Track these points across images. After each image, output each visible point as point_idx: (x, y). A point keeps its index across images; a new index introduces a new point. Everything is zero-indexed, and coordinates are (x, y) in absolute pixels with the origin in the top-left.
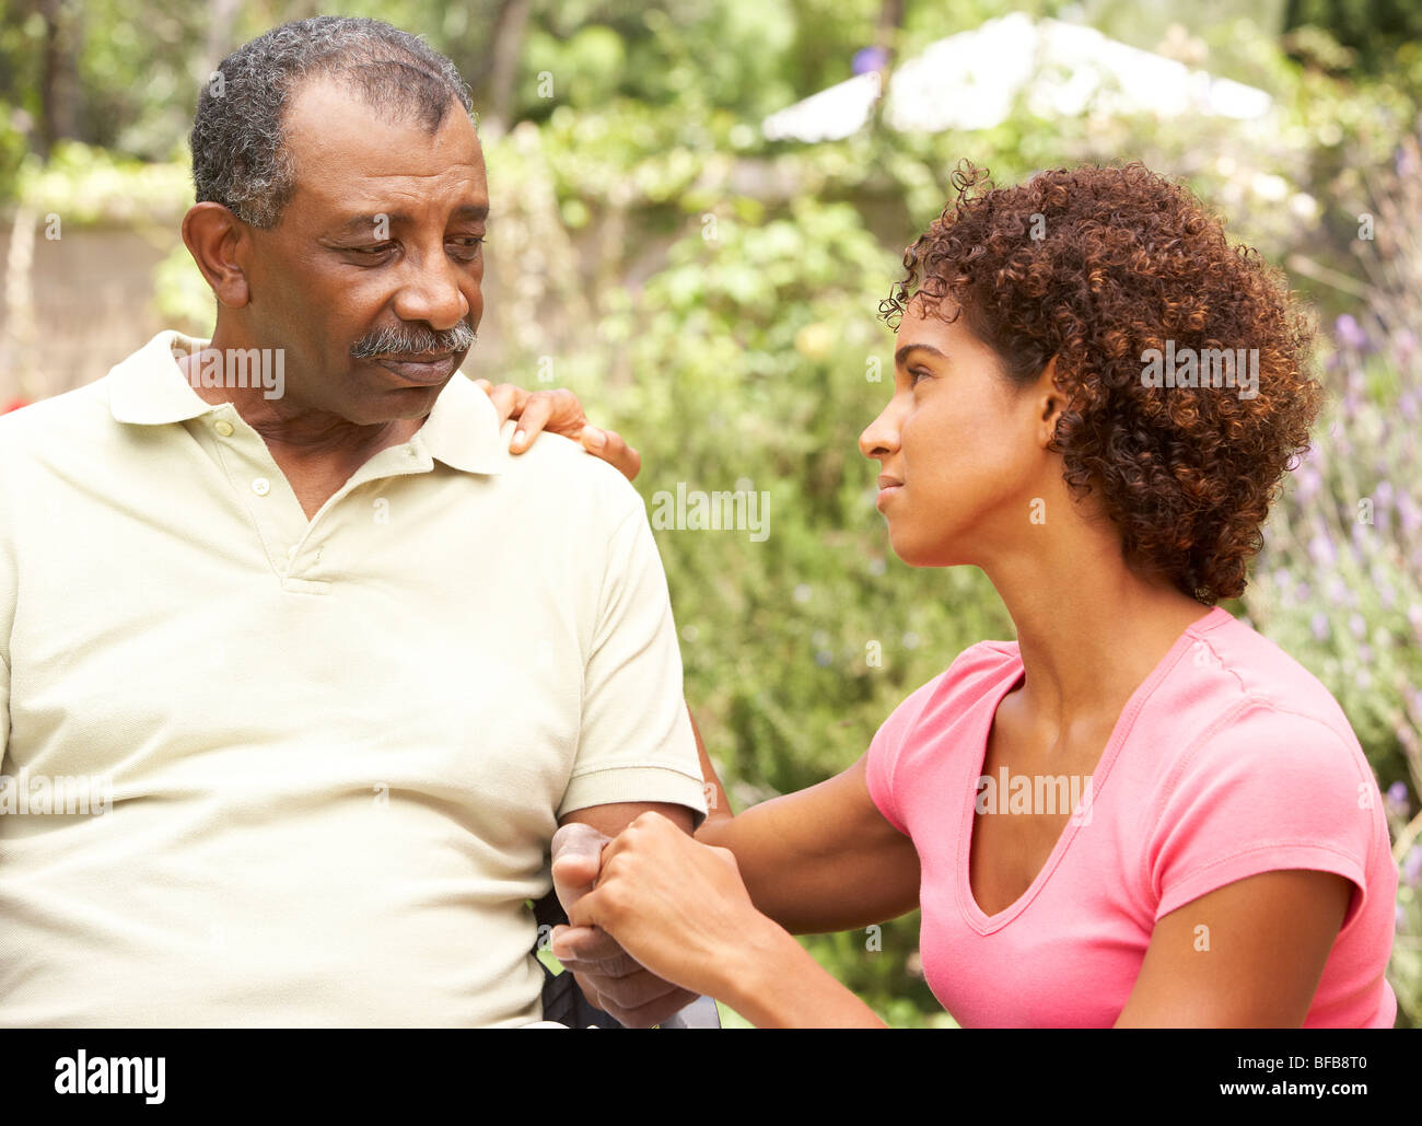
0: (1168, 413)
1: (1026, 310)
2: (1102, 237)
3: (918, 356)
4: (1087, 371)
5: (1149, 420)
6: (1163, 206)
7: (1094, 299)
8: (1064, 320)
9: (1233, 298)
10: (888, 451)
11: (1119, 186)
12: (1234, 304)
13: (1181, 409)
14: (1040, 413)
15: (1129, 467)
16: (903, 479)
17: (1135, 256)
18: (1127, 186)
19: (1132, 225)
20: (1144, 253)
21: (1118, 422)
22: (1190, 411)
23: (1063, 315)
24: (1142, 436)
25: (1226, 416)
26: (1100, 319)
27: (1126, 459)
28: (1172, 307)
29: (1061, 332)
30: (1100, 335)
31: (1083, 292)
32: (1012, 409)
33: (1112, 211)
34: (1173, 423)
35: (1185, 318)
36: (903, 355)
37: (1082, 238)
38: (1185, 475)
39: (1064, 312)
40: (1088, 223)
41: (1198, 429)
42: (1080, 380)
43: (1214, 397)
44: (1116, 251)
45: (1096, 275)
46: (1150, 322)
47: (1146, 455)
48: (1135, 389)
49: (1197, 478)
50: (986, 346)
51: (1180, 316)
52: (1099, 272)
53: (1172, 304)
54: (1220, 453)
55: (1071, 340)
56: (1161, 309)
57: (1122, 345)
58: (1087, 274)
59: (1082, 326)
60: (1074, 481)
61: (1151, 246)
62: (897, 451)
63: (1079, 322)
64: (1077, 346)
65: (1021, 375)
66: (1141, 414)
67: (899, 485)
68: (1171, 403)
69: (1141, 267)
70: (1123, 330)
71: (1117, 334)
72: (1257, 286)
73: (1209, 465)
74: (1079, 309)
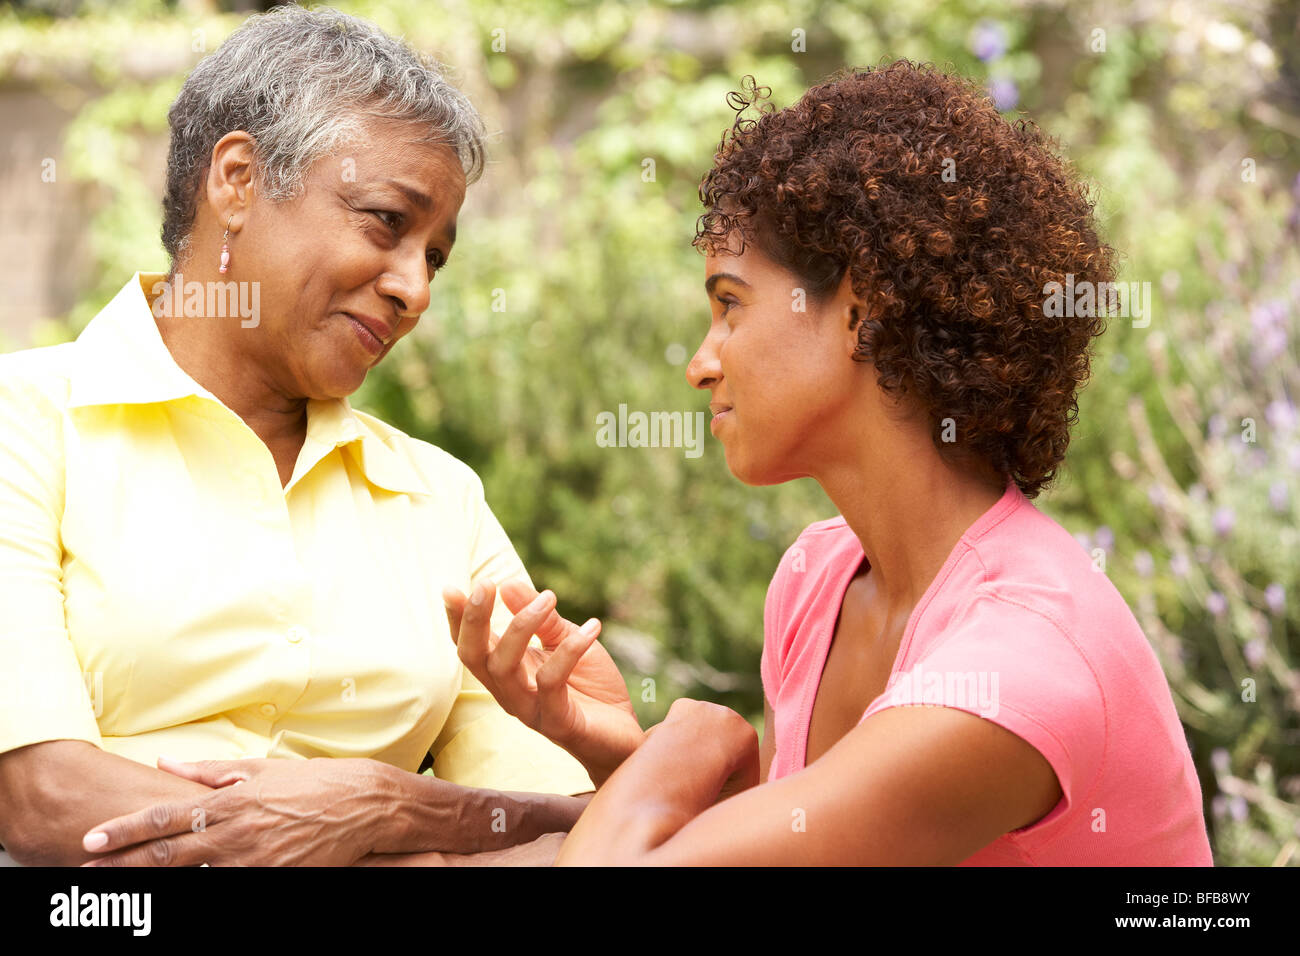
0: (964, 305)
1: (812, 228)
2: (871, 145)
3: (724, 286)
4: (881, 278)
5: (947, 316)
6: (930, 101)
7: (874, 206)
8: (848, 233)
9: (1009, 182)
10: (713, 380)
11: (884, 91)
12: (1012, 188)
13: (977, 300)
14: (846, 324)
15: (940, 366)
16: (732, 403)
17: (904, 159)
18: (890, 89)
19: (899, 129)
20: (913, 154)
21: (918, 322)
22: (986, 301)
23: (847, 228)
24: (944, 333)
25: (1023, 300)
26: (883, 224)
27: (935, 359)
28: (952, 201)
29: (848, 246)
30: (887, 240)
31: (862, 200)
32: (817, 323)
33: (878, 117)
34: (971, 315)
35: (966, 208)
36: (712, 284)
37: (853, 149)
38: (990, 364)
39: (847, 225)
40: (856, 134)
41: (995, 317)
42: (876, 288)
43: (1006, 283)
44: (886, 158)
45: (872, 184)
46: (932, 219)
47: (952, 351)
48: (928, 288)
49: (1002, 364)
50: (784, 269)
51: (961, 208)
52: (873, 180)
53: (951, 198)
54: (1022, 337)
55: (859, 251)
56: (941, 204)
57: (911, 246)
58: (863, 182)
59: (866, 236)
60: (888, 385)
61: (919, 145)
62: (722, 377)
63: (863, 233)
64: (866, 254)
65: (822, 291)
66: (938, 312)
67: (728, 409)
68: (965, 296)
69: (913, 168)
70: (909, 231)
71: (904, 237)
72: (1032, 163)
73: (1012, 349)
74: (862, 220)
